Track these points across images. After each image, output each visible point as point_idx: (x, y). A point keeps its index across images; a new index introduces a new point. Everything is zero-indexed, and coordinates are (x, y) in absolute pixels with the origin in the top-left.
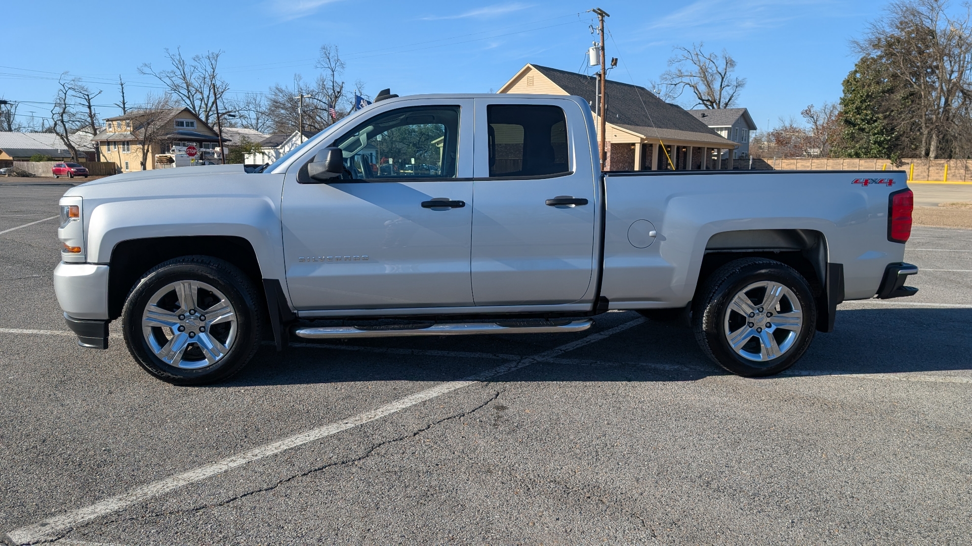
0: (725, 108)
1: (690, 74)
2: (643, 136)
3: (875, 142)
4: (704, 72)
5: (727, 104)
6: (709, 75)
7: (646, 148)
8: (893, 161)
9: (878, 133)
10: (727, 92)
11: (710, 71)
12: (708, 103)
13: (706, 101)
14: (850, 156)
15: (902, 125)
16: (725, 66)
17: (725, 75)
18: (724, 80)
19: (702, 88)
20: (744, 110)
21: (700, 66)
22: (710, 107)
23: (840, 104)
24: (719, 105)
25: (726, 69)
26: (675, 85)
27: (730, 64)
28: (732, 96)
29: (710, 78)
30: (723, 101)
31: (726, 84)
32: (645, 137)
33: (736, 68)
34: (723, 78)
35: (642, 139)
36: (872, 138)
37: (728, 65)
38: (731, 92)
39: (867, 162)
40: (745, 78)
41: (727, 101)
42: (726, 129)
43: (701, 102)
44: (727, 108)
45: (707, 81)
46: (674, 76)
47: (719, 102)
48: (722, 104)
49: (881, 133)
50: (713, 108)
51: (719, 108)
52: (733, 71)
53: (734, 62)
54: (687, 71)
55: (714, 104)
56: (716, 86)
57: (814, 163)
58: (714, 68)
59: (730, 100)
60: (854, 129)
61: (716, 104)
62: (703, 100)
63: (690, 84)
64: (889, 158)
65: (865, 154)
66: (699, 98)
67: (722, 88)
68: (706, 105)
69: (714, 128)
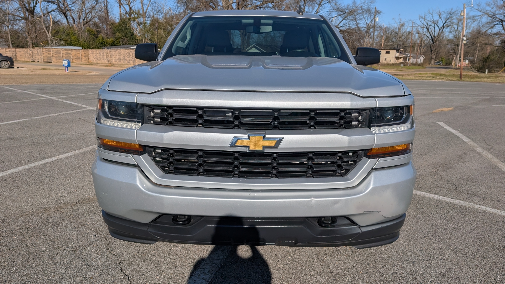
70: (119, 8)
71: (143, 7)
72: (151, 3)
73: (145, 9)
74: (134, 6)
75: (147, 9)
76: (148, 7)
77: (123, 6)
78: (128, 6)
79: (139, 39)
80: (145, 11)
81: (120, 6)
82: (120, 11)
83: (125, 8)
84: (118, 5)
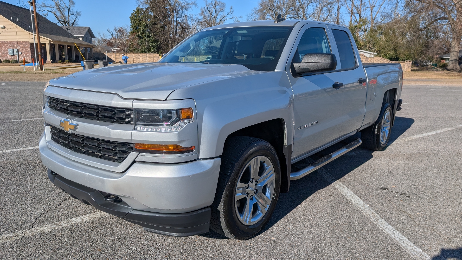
0: (72, 26)
1: (50, 6)
2: (50, 39)
3: (152, 46)
4: (58, 5)
5: (73, 24)
6: (62, 8)
7: (52, 46)
8: (160, 55)
9: (153, 42)
10: (72, 17)
11: (62, 6)
12: (63, 23)
13: (62, 21)
14: (142, 52)
15: (161, 39)
16: (69, 4)
17: (70, 8)
18: (70, 11)
19: (58, 14)
20: (88, 28)
21: (55, 2)
22: (64, 25)
23: (131, 28)
24: (69, 24)
25: (70, 6)
26: (43, 11)
27: (72, 3)
28: (75, 20)
29: (62, 9)
30: (71, 22)
31: (71, 13)
32: (52, 40)
33: (75, 5)
34: (69, 10)
35: (49, 41)
36: (150, 44)
37: (71, 3)
38: (74, 18)
39: (150, 55)
40: (80, 11)
41: (73, 22)
42: (81, 37)
43: (59, 22)
44: (73, 26)
45: (61, 11)
46: (41, 6)
47: (69, 22)
48: (70, 24)
49: (154, 42)
50: (66, 26)
51: (69, 26)
52: (74, 7)
53: (74, 2)
54: (48, 4)
55: (66, 24)
56: (66, 14)
57: (127, 55)
58: (64, 4)
59: (74, 22)
60: (142, 40)
61: (67, 23)
62: (60, 21)
63: (52, 11)
64: (158, 53)
65: (149, 51)
66: (58, 20)
67: (69, 16)
68: (62, 23)
69: (77, 36)
70: (350, 18)
71: (372, 14)
72: (380, 10)
73: (374, 16)
74: (364, 15)
75: (376, 16)
76: (377, 14)
77: (354, 16)
78: (358, 14)
79: (361, 44)
80: (373, 18)
81: (351, 15)
82: (351, 20)
83: (355, 17)
84: (350, 15)
